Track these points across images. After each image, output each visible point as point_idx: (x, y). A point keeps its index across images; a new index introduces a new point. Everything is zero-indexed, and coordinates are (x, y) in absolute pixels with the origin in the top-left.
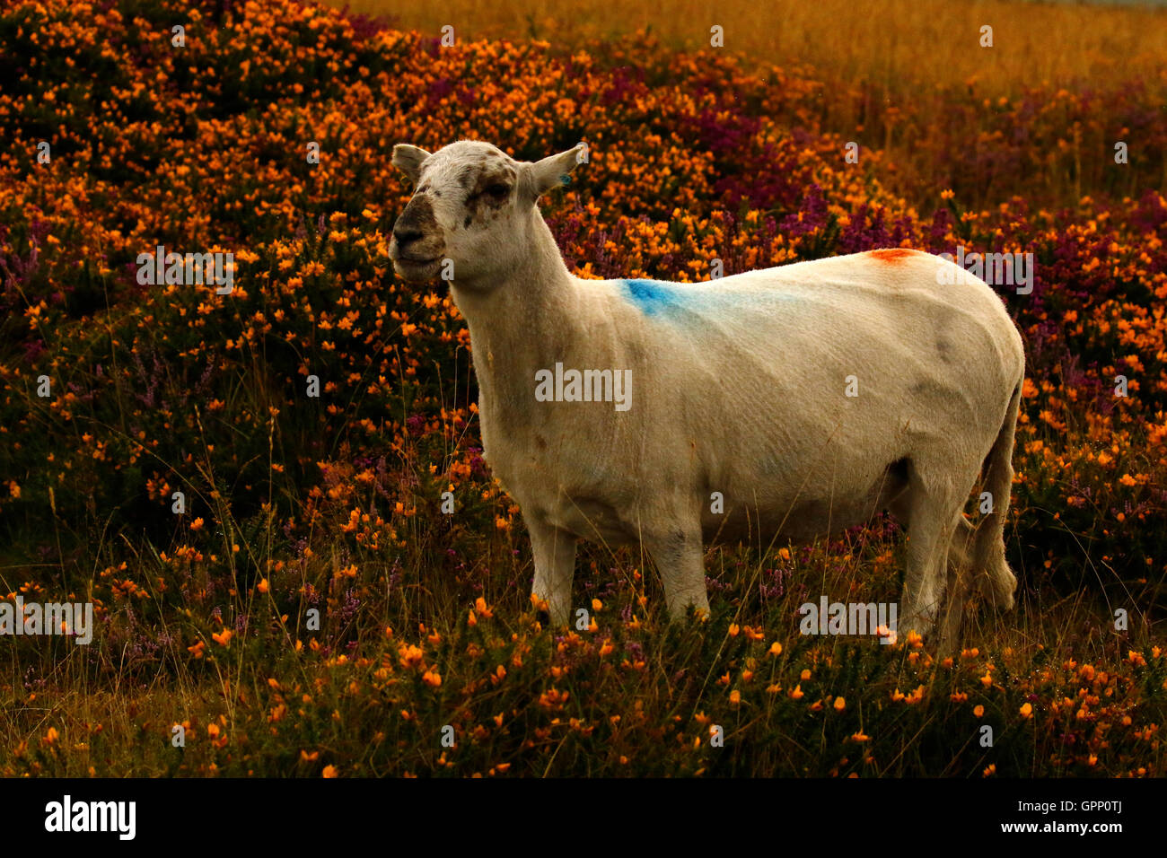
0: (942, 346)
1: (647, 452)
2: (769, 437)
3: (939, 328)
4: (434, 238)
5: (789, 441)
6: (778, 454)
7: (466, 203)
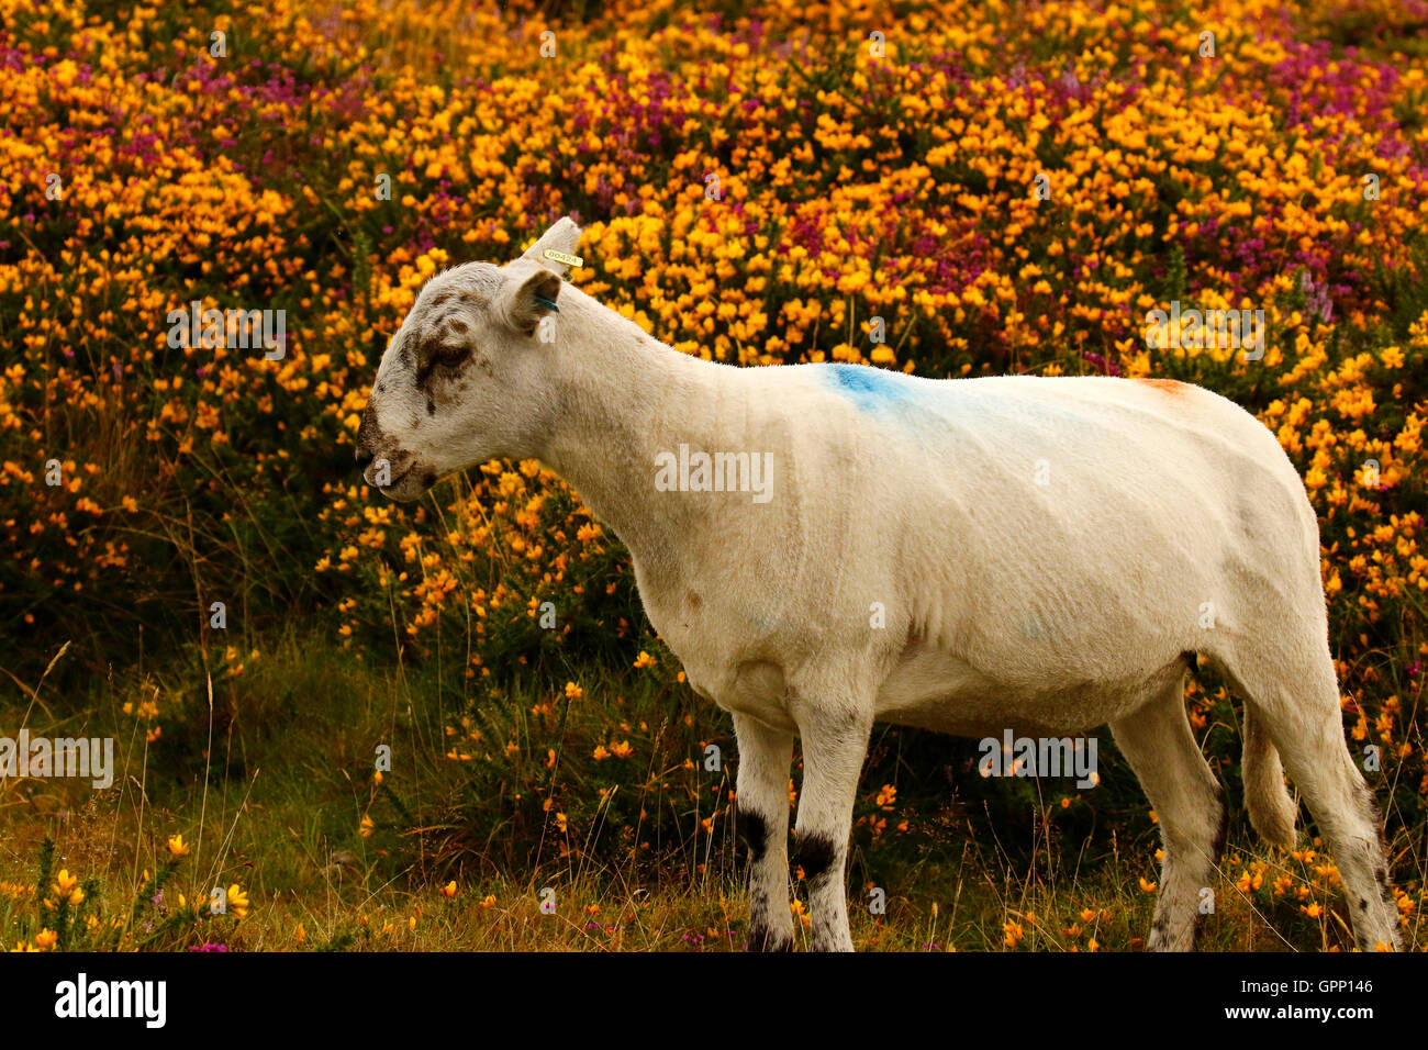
1: (842, 591)
2: (1039, 594)
5: (1065, 599)
6: (1047, 615)
7: (420, 387)
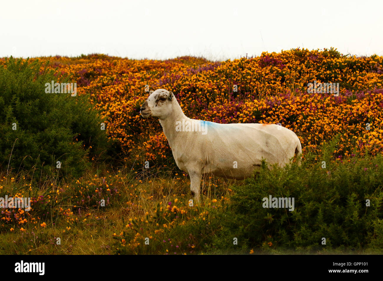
0: (267, 143)
2: (221, 154)
3: (267, 139)
4: (147, 109)
5: (226, 156)
6: (223, 158)
7: (156, 102)
